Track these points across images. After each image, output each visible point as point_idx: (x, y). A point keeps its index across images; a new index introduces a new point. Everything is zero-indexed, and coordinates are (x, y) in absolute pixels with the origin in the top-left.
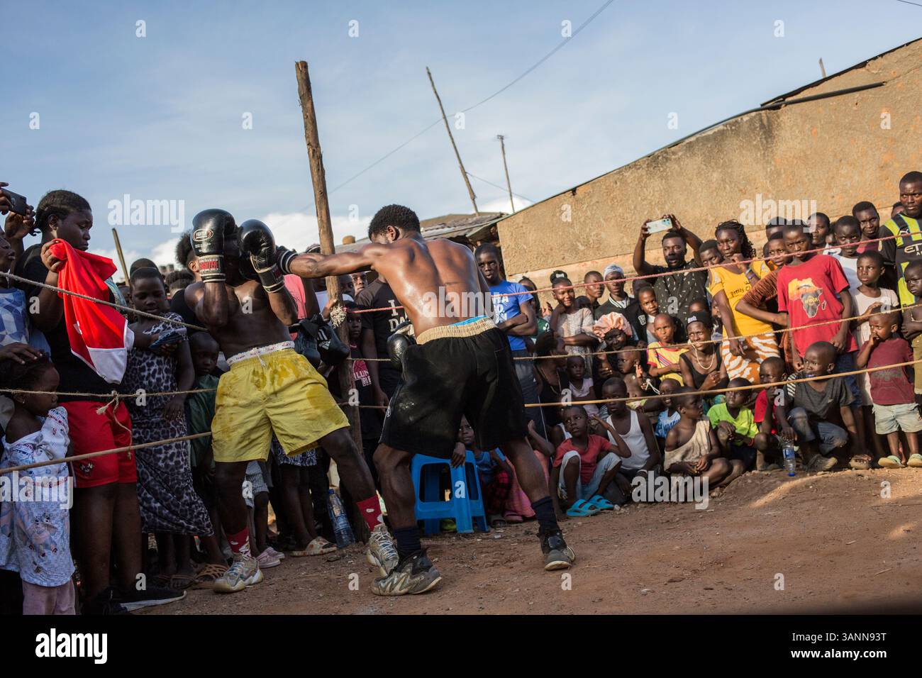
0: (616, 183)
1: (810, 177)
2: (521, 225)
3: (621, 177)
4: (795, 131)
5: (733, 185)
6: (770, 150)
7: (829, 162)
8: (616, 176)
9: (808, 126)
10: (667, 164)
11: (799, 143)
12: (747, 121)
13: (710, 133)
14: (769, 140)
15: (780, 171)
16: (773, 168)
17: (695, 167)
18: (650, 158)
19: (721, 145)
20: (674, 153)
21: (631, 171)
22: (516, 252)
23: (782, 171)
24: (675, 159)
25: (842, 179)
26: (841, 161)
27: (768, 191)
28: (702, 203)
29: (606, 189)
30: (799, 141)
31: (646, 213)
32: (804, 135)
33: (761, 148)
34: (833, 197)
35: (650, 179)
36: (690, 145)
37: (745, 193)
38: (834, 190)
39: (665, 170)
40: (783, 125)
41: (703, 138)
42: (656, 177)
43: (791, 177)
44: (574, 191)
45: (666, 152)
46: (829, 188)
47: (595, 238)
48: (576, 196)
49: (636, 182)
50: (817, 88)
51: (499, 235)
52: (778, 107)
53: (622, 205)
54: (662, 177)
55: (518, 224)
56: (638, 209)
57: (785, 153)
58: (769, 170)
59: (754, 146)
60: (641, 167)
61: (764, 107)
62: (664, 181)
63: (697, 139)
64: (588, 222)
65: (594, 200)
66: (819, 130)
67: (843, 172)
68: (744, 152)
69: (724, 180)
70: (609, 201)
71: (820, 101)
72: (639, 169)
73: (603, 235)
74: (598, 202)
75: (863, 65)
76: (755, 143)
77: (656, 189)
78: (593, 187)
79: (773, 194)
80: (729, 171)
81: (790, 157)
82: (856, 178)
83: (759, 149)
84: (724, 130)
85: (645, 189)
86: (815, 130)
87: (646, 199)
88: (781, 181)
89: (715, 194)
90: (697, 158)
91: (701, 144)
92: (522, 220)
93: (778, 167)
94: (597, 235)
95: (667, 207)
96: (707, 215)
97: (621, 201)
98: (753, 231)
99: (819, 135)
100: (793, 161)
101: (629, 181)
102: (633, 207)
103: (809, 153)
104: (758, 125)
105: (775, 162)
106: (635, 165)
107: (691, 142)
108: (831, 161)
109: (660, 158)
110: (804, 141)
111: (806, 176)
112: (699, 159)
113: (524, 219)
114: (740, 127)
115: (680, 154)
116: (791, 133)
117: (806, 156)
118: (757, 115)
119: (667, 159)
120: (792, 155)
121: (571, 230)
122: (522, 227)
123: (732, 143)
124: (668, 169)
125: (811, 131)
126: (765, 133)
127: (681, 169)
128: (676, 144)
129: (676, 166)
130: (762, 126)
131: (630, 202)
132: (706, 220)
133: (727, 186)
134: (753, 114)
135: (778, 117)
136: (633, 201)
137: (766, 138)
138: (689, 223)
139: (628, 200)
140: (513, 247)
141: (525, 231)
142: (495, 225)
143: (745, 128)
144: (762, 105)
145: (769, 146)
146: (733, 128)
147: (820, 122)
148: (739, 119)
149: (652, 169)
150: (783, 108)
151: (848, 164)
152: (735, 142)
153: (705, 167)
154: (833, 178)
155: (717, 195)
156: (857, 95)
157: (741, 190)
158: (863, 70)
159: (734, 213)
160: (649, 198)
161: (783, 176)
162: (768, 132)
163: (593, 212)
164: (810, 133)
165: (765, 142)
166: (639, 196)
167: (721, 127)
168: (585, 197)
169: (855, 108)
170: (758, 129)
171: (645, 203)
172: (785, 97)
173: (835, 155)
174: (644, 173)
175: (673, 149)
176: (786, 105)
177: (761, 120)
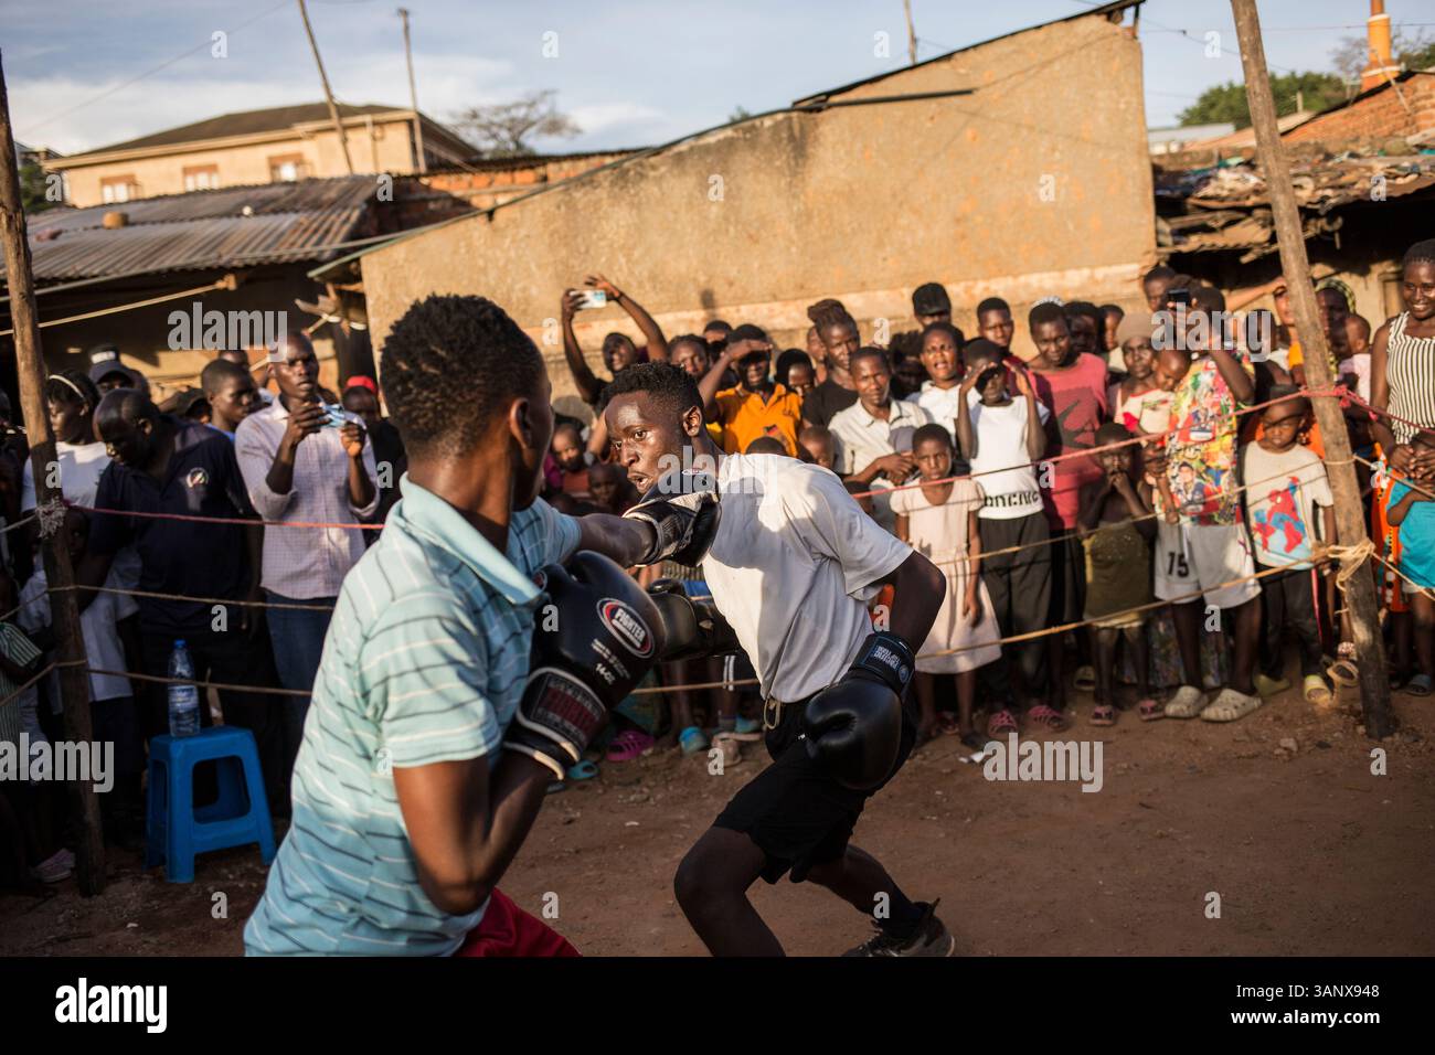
0: (559, 207)
1: (855, 225)
2: (401, 262)
3: (567, 198)
4: (839, 151)
5: (740, 227)
6: (800, 176)
7: (885, 205)
8: (560, 197)
9: (858, 146)
10: (642, 185)
11: (844, 171)
12: (769, 128)
13: (711, 139)
14: (800, 162)
15: (812, 212)
16: (802, 208)
17: (685, 193)
18: (615, 172)
19: (725, 162)
20: (653, 168)
21: (583, 190)
22: (391, 308)
23: (816, 212)
24: (655, 178)
25: (900, 233)
26: (901, 204)
27: (793, 242)
28: (691, 252)
29: (543, 216)
30: (844, 167)
31: (603, 259)
32: (853, 159)
33: (787, 173)
34: (885, 259)
35: (613, 205)
36: (680, 157)
37: (757, 242)
38: (888, 249)
39: (637, 194)
40: (822, 139)
41: (700, 147)
42: (623, 203)
43: (827, 222)
44: (490, 214)
45: (641, 165)
46: (880, 244)
47: (520, 295)
48: (494, 222)
49: (592, 209)
50: (881, 85)
51: (365, 276)
52: (819, 110)
53: (566, 245)
54: (632, 205)
55: (396, 262)
56: (592, 252)
57: (821, 184)
58: (795, 208)
59: (778, 168)
60: (600, 185)
61: (796, 106)
62: (634, 212)
63: (692, 149)
64: (510, 267)
65: (523, 232)
66: (874, 154)
67: (903, 221)
68: (762, 176)
69: (726, 219)
70: (546, 237)
71: (880, 107)
72: (595, 188)
73: (534, 291)
74: (528, 236)
75: (949, 57)
76: (778, 163)
77: (622, 223)
78: (521, 212)
79: (798, 248)
80: (737, 203)
81: (829, 191)
82: (921, 233)
83: (784, 175)
84: (732, 138)
85: (604, 223)
86: (868, 153)
87: (603, 238)
88: (812, 227)
89: (712, 239)
90: (688, 179)
91: (696, 157)
92: (402, 255)
93: (810, 206)
94: (524, 290)
95: (636, 254)
96: (697, 271)
97: (566, 237)
98: (764, 302)
99: (874, 161)
100: (832, 199)
101: (580, 206)
102: (583, 249)
103: (856, 187)
104: (784, 135)
105: (806, 197)
106: (592, 181)
107: (680, 154)
108: (888, 203)
109: (632, 173)
110: (850, 168)
111: (849, 223)
112: (691, 181)
114: (757, 136)
115: (663, 169)
116: (833, 153)
117: (852, 191)
118: (786, 119)
119: (642, 176)
120: (832, 189)
121: (483, 279)
122: (402, 267)
123: (745, 160)
124: (642, 194)
125: (863, 153)
126: (794, 149)
127: (663, 194)
128: (657, 151)
129: (656, 189)
130: (792, 138)
131: (579, 240)
132: (695, 280)
133: (732, 229)
134: (780, 117)
135: (816, 125)
136: (584, 239)
137: (795, 158)
138: (670, 282)
139: (576, 237)
140: (387, 298)
142: (357, 260)
143: (766, 138)
144: (795, 103)
145: (799, 170)
146: (748, 136)
147: (877, 140)
148: (757, 122)
149: (616, 189)
150: (825, 115)
151: (911, 210)
152: (750, 159)
153: (699, 195)
154: (887, 230)
155: (716, 241)
156: (933, 104)
157: (751, 237)
158: (949, 66)
159: (739, 272)
160: (610, 236)
161: (816, 220)
162: (799, 146)
163: (520, 252)
164: (860, 156)
165: (793, 163)
166: (595, 231)
167: (729, 133)
168: (507, 226)
169: (929, 125)
170: (785, 142)
171: (602, 243)
172: (829, 94)
173: (894, 196)
174: (605, 195)
175: (653, 160)
176: (830, 107)
177: (790, 128)
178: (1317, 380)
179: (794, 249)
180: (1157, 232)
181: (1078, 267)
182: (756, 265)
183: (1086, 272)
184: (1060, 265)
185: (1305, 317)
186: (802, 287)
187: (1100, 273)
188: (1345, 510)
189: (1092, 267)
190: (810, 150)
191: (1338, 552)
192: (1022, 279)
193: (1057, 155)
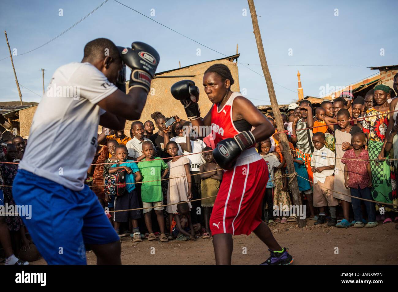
1: (162, 109)
2: (31, 113)
4: (158, 90)
7: (170, 104)
9: (164, 88)
11: (159, 95)
15: (151, 105)
22: (27, 126)
23: (152, 105)
25: (175, 112)
26: (175, 104)
30: (160, 94)
32: (162, 92)
40: (154, 86)
43: (155, 108)
50: (169, 73)
51: (20, 117)
55: (29, 113)
57: (153, 98)
66: (168, 91)
67: (175, 109)
71: (170, 79)
75: (188, 67)
79: (146, 114)
81: (155, 100)
86: (166, 90)
88: (150, 109)
92: (32, 111)
93: (150, 103)
99: (168, 92)
100: (156, 102)
103: (163, 99)
105: (149, 101)
108: (171, 103)
110: (161, 94)
111: (161, 108)
113: (33, 111)
116: (157, 90)
120: (156, 99)
122: (31, 114)
125: (165, 90)
140: (26, 123)
141: (32, 116)
142: (18, 111)
147: (169, 87)
150: (155, 80)
151: (178, 106)
154: (171, 111)
158: (187, 69)
164: (164, 91)
173: (173, 102)
176: (156, 78)
178: (280, 129)
185: (276, 113)
188: (289, 164)
191: (288, 175)
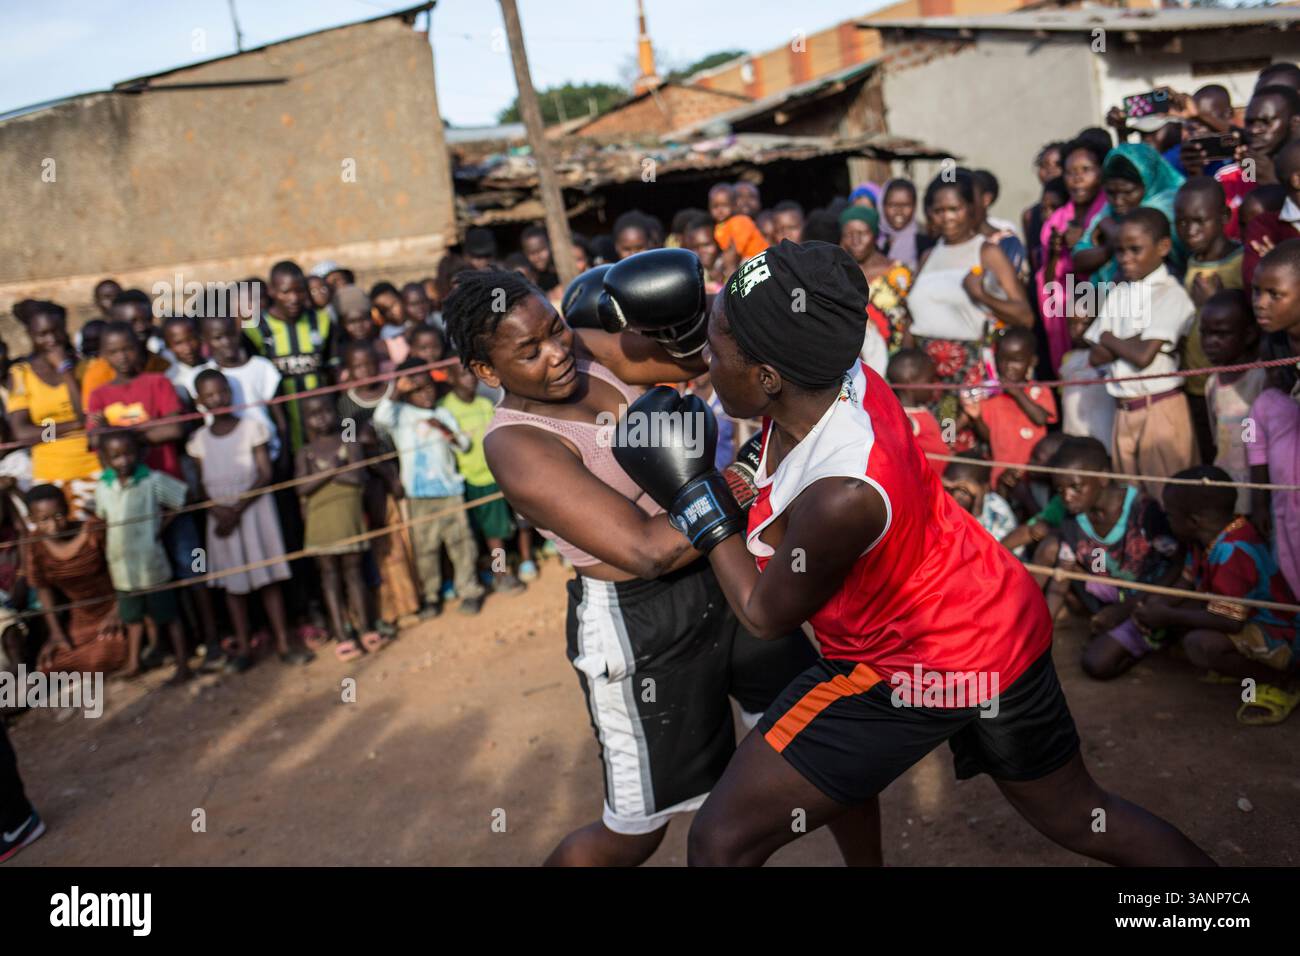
4: (161, 132)
5: (65, 202)
6: (124, 155)
9: (180, 127)
11: (167, 150)
12: (91, 108)
13: (30, 117)
14: (123, 141)
15: (138, 189)
16: (128, 184)
17: (5, 169)
23: (142, 189)
25: (225, 209)
26: (224, 182)
27: (120, 217)
28: (15, 227)
30: (166, 146)
32: (175, 140)
33: (111, 151)
34: (212, 233)
37: (83, 216)
38: (215, 223)
40: (144, 120)
41: (19, 125)
43: (153, 199)
46: (206, 219)
50: (194, 73)
52: (139, 93)
57: (145, 163)
58: (121, 185)
59: (101, 146)
61: (117, 89)
63: (10, 124)
66: (196, 135)
68: (85, 154)
69: (51, 195)
71: (198, 92)
75: (261, 50)
76: (101, 141)
79: (127, 223)
81: (154, 170)
82: (245, 209)
83: (108, 153)
84: (51, 116)
86: (190, 135)
88: (139, 203)
89: (36, 214)
90: (8, 155)
91: (15, 133)
93: (135, 183)
99: (196, 142)
100: (157, 177)
103: (180, 165)
104: (106, 114)
105: (131, 174)
108: (212, 180)
110: (173, 148)
111: (176, 200)
114: (79, 114)
116: (156, 134)
117: (176, 169)
118: (107, 100)
120: (156, 167)
123: (67, 138)
125: (185, 134)
126: (116, 128)
130: (113, 118)
133: (56, 204)
134: (101, 98)
135: (137, 106)
137: (118, 137)
143: (87, 117)
144: (115, 86)
145: (123, 149)
146: (68, 115)
148: (78, 103)
150: (146, 97)
151: (234, 187)
152: (72, 136)
154: (213, 205)
155: (40, 215)
156: (250, 92)
157: (77, 212)
158: (259, 58)
161: (142, 196)
162: (121, 126)
164: (182, 138)
165: (116, 141)
167: (49, 111)
169: (247, 110)
170: (107, 122)
172: (150, 78)
173: (217, 174)
176: (151, 90)
177: (111, 109)
179: (122, 224)
180: (457, 208)
181: (389, 238)
182: (84, 238)
183: (396, 243)
184: (374, 236)
186: (132, 260)
187: (410, 243)
189: (402, 237)
190: (133, 130)
192: (342, 250)
193: (365, 140)
